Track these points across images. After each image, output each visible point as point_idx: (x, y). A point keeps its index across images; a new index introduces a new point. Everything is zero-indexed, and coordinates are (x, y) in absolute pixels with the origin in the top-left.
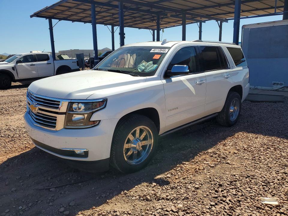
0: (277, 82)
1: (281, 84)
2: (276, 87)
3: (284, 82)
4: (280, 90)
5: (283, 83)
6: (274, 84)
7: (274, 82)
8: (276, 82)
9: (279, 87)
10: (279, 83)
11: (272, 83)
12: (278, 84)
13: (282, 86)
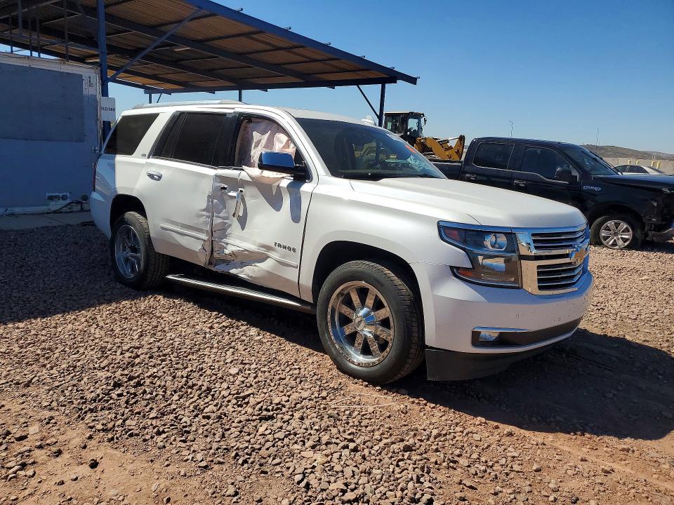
0: (56, 194)
1: (64, 198)
2: (55, 206)
3: (70, 193)
4: (64, 210)
5: (68, 194)
6: (51, 198)
7: (50, 194)
8: (53, 194)
9: (61, 203)
10: (61, 195)
11: (47, 197)
12: (58, 197)
13: (68, 201)
